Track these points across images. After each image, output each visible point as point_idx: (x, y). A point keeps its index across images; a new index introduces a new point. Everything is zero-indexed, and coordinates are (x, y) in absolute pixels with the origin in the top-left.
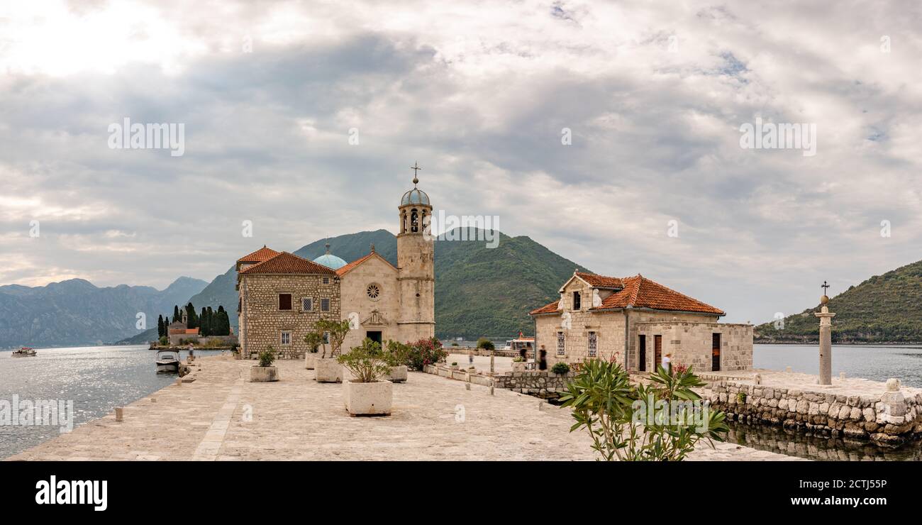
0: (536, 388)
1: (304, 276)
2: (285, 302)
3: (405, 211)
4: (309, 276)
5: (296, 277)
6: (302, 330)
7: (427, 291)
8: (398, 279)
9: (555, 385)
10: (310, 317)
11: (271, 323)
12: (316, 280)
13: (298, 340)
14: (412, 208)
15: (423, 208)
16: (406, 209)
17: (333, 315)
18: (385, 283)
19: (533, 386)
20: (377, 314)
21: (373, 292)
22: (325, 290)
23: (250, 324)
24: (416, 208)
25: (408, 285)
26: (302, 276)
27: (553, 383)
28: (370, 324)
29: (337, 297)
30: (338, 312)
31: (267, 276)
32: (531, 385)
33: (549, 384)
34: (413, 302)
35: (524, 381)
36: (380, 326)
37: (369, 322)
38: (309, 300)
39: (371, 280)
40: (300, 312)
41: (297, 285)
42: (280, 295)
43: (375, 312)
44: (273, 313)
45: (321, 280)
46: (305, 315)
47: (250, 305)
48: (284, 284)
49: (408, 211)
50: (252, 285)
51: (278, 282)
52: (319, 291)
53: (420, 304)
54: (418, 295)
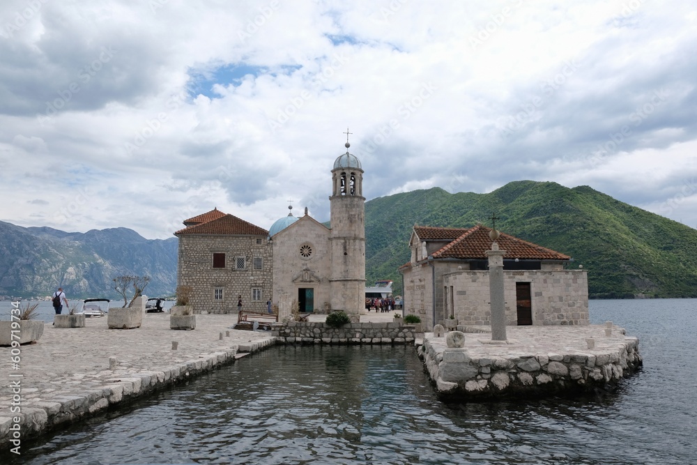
0: (311, 337)
1: (238, 237)
2: (219, 261)
3: (335, 174)
4: (243, 237)
5: (231, 238)
6: (234, 287)
7: (355, 250)
8: (329, 239)
9: (331, 335)
10: (243, 275)
11: (205, 280)
12: (250, 241)
13: (230, 296)
14: (341, 171)
15: (352, 171)
16: (336, 172)
17: (265, 273)
18: (317, 243)
19: (308, 335)
20: (309, 272)
21: (306, 251)
22: (258, 250)
23: (184, 280)
24: (344, 171)
25: (337, 245)
26: (236, 237)
27: (328, 333)
28: (302, 281)
29: (270, 256)
30: (270, 270)
31: (203, 236)
32: (305, 334)
33: (324, 334)
34: (341, 260)
35: (299, 330)
36: (312, 283)
37: (301, 279)
38: (243, 259)
39: (303, 240)
40: (233, 270)
41: (231, 245)
42: (214, 254)
43: (307, 270)
44: (207, 271)
45: (255, 241)
46: (238, 272)
47: (185, 262)
48: (219, 244)
49: (338, 173)
50: (188, 245)
51: (213, 242)
52: (252, 250)
53: (348, 263)
54: (345, 254)
